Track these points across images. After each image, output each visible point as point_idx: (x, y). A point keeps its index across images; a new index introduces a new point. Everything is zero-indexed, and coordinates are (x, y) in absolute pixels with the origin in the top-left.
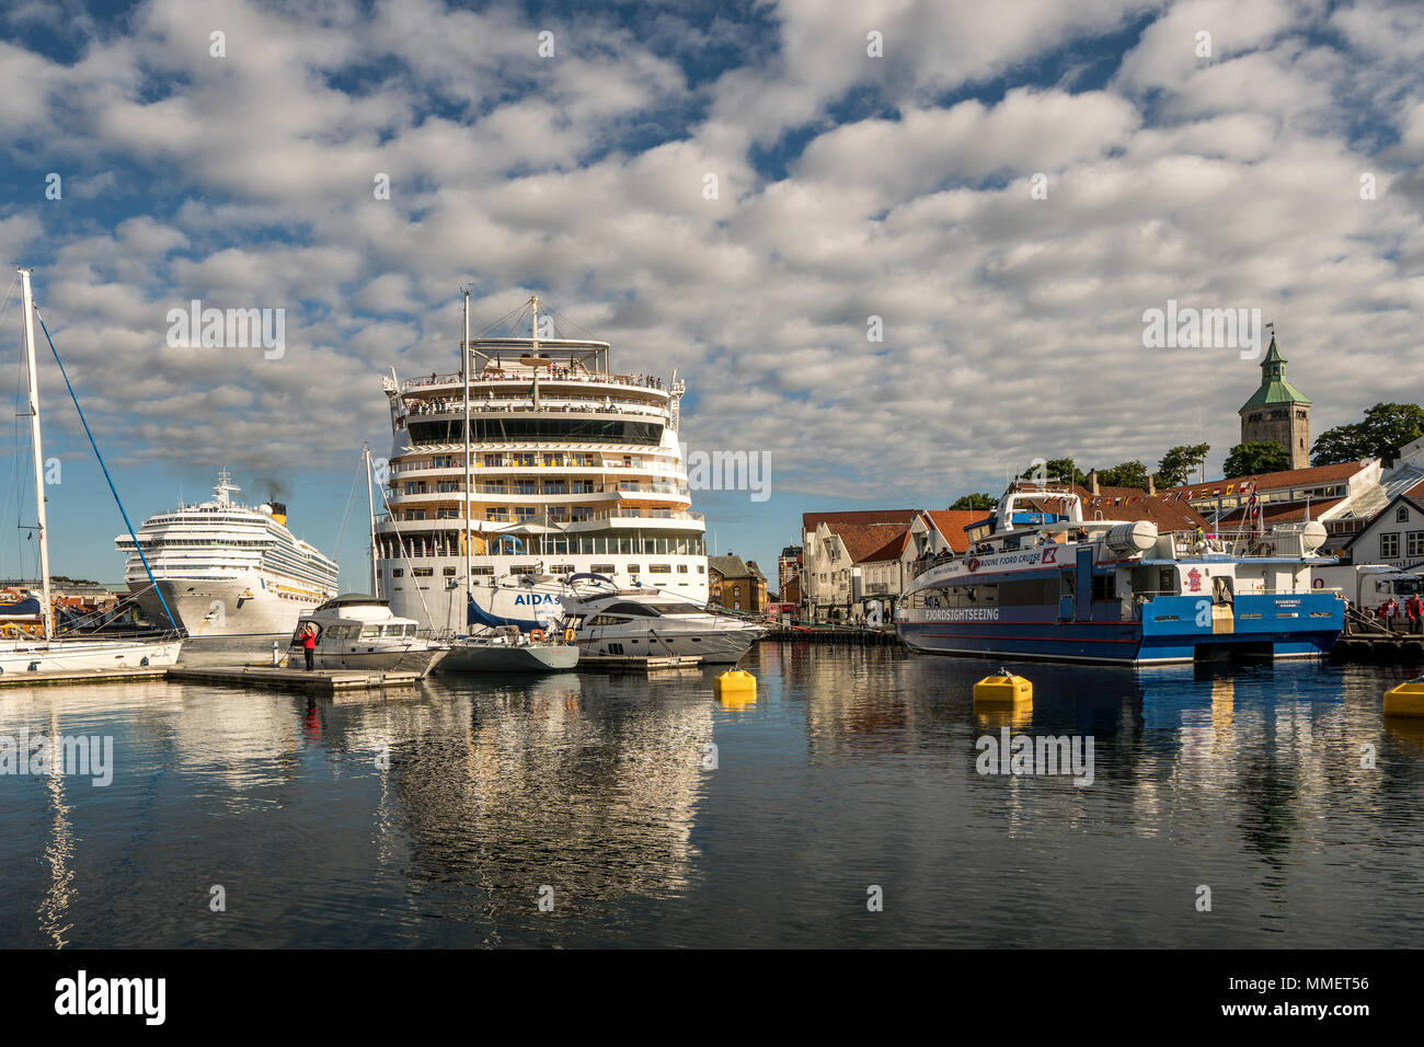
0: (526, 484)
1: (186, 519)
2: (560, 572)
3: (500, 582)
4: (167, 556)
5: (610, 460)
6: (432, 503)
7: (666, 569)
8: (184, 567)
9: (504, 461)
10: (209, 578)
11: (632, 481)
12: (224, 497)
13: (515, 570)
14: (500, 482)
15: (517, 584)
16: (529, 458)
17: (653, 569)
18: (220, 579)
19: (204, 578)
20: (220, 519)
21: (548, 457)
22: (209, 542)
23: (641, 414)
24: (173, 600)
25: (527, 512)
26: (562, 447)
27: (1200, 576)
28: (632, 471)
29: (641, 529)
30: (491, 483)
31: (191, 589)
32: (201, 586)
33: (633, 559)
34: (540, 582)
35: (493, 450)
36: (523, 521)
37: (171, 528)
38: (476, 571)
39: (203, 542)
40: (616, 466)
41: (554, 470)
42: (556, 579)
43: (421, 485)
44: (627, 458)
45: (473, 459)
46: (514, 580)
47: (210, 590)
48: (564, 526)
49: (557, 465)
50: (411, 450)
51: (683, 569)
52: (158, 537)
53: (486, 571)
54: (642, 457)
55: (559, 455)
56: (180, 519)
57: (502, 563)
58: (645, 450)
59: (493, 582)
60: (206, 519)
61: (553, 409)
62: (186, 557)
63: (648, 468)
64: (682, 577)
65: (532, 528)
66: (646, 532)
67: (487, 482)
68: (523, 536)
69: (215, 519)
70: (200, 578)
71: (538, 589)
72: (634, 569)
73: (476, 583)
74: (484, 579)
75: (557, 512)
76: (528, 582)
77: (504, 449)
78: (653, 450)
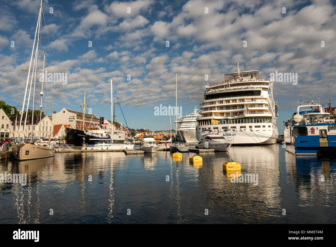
0: (228, 107)
1: (187, 117)
2: (233, 128)
3: (220, 131)
4: (183, 125)
5: (247, 100)
6: (209, 113)
7: (259, 127)
8: (186, 127)
9: (224, 102)
10: (190, 130)
11: (253, 105)
12: (196, 112)
13: (223, 128)
14: (223, 107)
15: (223, 131)
16: (229, 101)
17: (256, 127)
18: (193, 130)
19: (189, 130)
20: (194, 117)
21: (233, 100)
22: (191, 122)
23: (255, 88)
24: (183, 135)
25: (228, 114)
26: (236, 98)
27: (315, 129)
28: (253, 102)
29: (254, 117)
30: (221, 107)
31: (186, 132)
32: (188, 132)
33: (250, 124)
34: (228, 130)
35: (221, 100)
36: (227, 116)
37: (184, 119)
38: (214, 128)
39: (190, 122)
40: (249, 101)
41: (234, 103)
42: (232, 130)
43: (206, 109)
44: (252, 99)
45: (217, 102)
46: (222, 130)
47: (190, 133)
48: (236, 117)
49: (235, 102)
50: (205, 101)
51: (264, 126)
52: (182, 121)
53: (217, 128)
54: (256, 99)
55: (236, 100)
56: (186, 117)
57: (220, 126)
58: (257, 97)
59: (218, 131)
60: (191, 117)
61: (234, 89)
62: (186, 125)
63: (258, 101)
64: (264, 129)
65: (229, 118)
66: (255, 118)
67: (220, 107)
68: (227, 120)
69: (193, 117)
70: (188, 130)
71: (228, 132)
72: (250, 127)
73: (215, 131)
74: (216, 130)
75: (235, 114)
76: (225, 131)
77: (223, 100)
78: (259, 97)
